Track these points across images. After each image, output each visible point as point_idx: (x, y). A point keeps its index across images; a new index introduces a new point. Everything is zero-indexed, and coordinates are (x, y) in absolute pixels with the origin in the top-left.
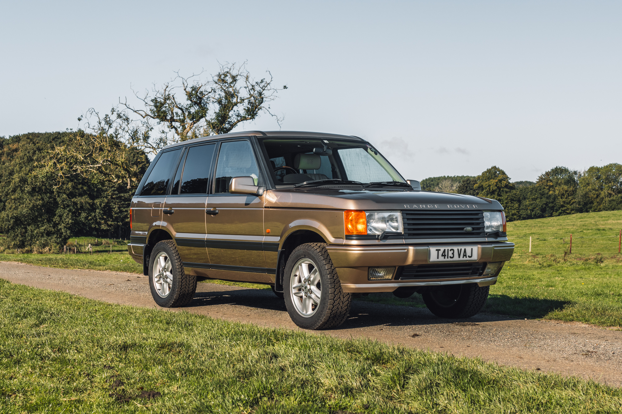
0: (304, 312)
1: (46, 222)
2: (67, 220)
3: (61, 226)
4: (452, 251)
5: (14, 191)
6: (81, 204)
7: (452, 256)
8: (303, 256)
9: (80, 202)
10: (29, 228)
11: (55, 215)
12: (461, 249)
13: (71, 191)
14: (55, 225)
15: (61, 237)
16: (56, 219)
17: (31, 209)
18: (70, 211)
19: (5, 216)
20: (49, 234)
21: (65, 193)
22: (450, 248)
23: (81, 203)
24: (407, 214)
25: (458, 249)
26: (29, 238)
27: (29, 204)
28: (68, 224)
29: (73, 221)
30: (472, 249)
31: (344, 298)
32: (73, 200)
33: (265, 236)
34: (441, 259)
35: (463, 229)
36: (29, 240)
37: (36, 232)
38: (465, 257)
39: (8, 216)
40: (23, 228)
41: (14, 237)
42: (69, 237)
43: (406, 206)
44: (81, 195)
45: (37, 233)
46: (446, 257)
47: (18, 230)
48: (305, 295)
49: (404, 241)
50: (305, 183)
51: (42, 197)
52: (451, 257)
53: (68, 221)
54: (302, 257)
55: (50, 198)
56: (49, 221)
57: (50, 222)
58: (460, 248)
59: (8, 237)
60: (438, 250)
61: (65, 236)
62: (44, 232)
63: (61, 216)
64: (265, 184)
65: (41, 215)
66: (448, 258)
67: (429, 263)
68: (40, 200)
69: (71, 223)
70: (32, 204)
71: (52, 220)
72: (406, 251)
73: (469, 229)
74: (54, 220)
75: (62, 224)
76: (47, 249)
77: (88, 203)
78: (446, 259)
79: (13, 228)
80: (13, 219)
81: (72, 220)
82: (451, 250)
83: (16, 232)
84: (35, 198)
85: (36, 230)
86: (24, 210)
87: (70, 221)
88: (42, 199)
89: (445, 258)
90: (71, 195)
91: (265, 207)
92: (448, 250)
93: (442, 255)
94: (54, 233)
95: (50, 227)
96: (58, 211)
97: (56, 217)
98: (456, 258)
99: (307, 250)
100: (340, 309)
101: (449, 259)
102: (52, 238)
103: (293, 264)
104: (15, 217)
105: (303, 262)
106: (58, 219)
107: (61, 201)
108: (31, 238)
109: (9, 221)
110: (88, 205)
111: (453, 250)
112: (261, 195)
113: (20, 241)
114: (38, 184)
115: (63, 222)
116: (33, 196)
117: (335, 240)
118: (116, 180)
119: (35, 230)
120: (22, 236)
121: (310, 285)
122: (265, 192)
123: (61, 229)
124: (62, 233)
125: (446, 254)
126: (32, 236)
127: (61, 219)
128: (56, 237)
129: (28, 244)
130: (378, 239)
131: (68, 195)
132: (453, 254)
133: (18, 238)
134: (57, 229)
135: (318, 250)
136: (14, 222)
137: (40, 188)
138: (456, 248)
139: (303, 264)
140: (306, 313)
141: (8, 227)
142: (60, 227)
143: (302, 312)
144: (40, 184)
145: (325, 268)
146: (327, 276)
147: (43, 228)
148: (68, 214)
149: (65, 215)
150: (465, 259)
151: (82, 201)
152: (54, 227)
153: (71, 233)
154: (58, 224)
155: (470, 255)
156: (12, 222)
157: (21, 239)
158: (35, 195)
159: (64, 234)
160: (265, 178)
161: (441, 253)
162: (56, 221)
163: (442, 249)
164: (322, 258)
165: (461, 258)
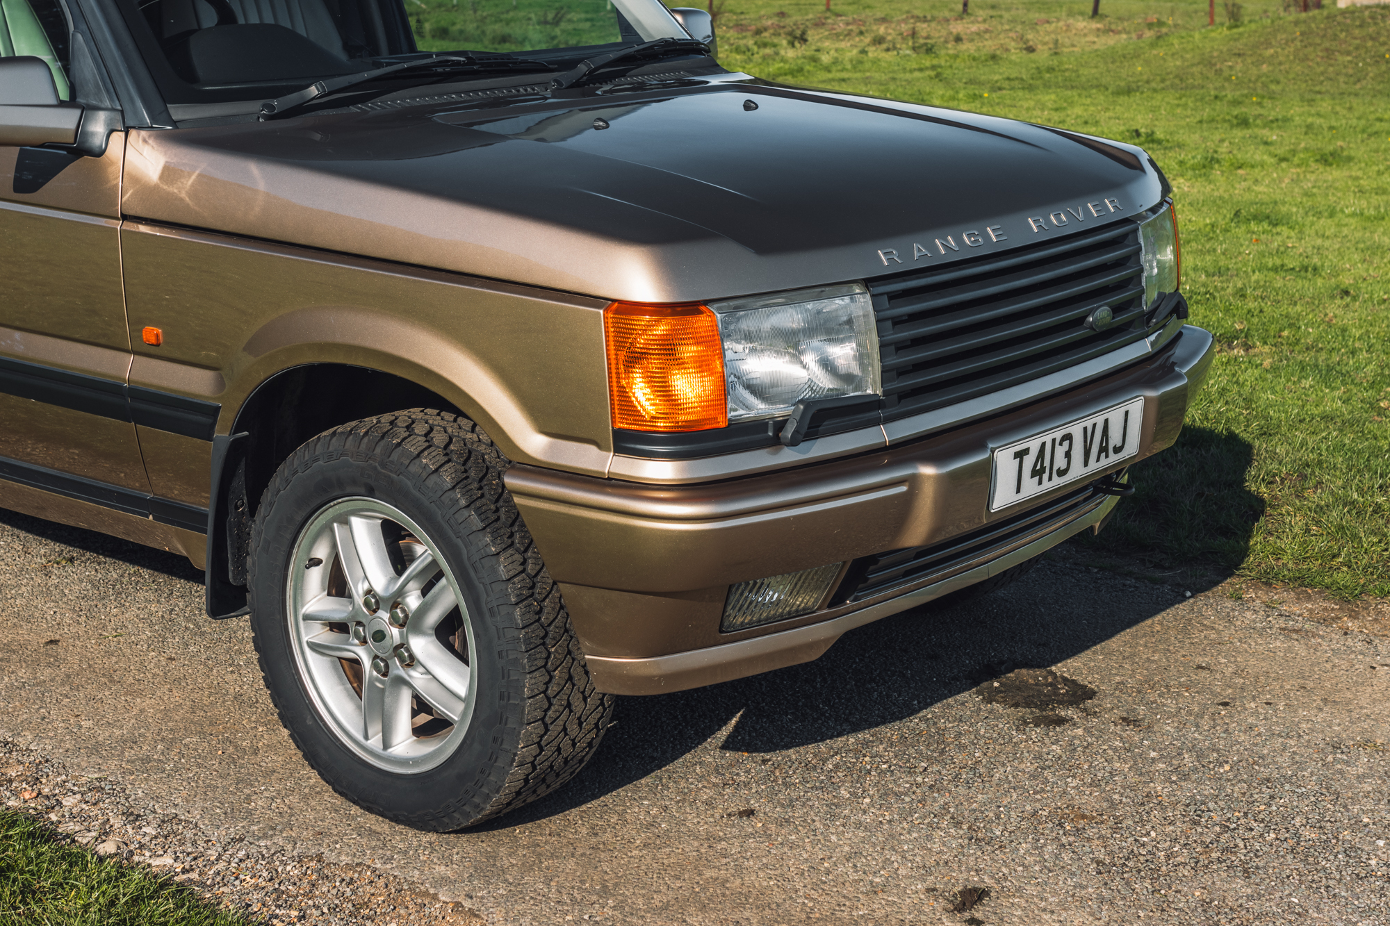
0: (375, 742)
4: (1065, 446)
7: (1064, 465)
8: (363, 490)
12: (1094, 425)
22: (1058, 435)
24: (893, 297)
25: (1085, 430)
30: (1126, 413)
33: (135, 353)
34: (1029, 489)
35: (1079, 321)
38: (1103, 455)
43: (885, 258)
46: (1046, 476)
48: (375, 666)
49: (884, 434)
50: (313, 91)
52: (1061, 473)
54: (349, 490)
58: (1090, 424)
60: (1020, 455)
64: (115, 93)
66: (1050, 478)
67: (988, 519)
72: (906, 488)
73: (1100, 314)
78: (1046, 486)
82: (1062, 440)
89: (1040, 483)
91: (125, 217)
92: (1054, 440)
93: (1033, 473)
98: (1077, 469)
99: (383, 465)
100: (567, 750)
101: (1056, 482)
103: (304, 514)
105: (356, 513)
111: (1069, 437)
112: (101, 153)
117: (551, 446)
121: (402, 626)
122: (118, 137)
125: (1047, 463)
130: (775, 442)
132: (1068, 455)
135: (447, 478)
138: (1076, 429)
139: (356, 522)
140: (386, 745)
143: (360, 737)
145: (494, 570)
146: (510, 616)
150: (1103, 462)
155: (1120, 442)
160: (110, 64)
161: (1029, 461)
163: (1034, 444)
164: (476, 521)
165: (1093, 466)
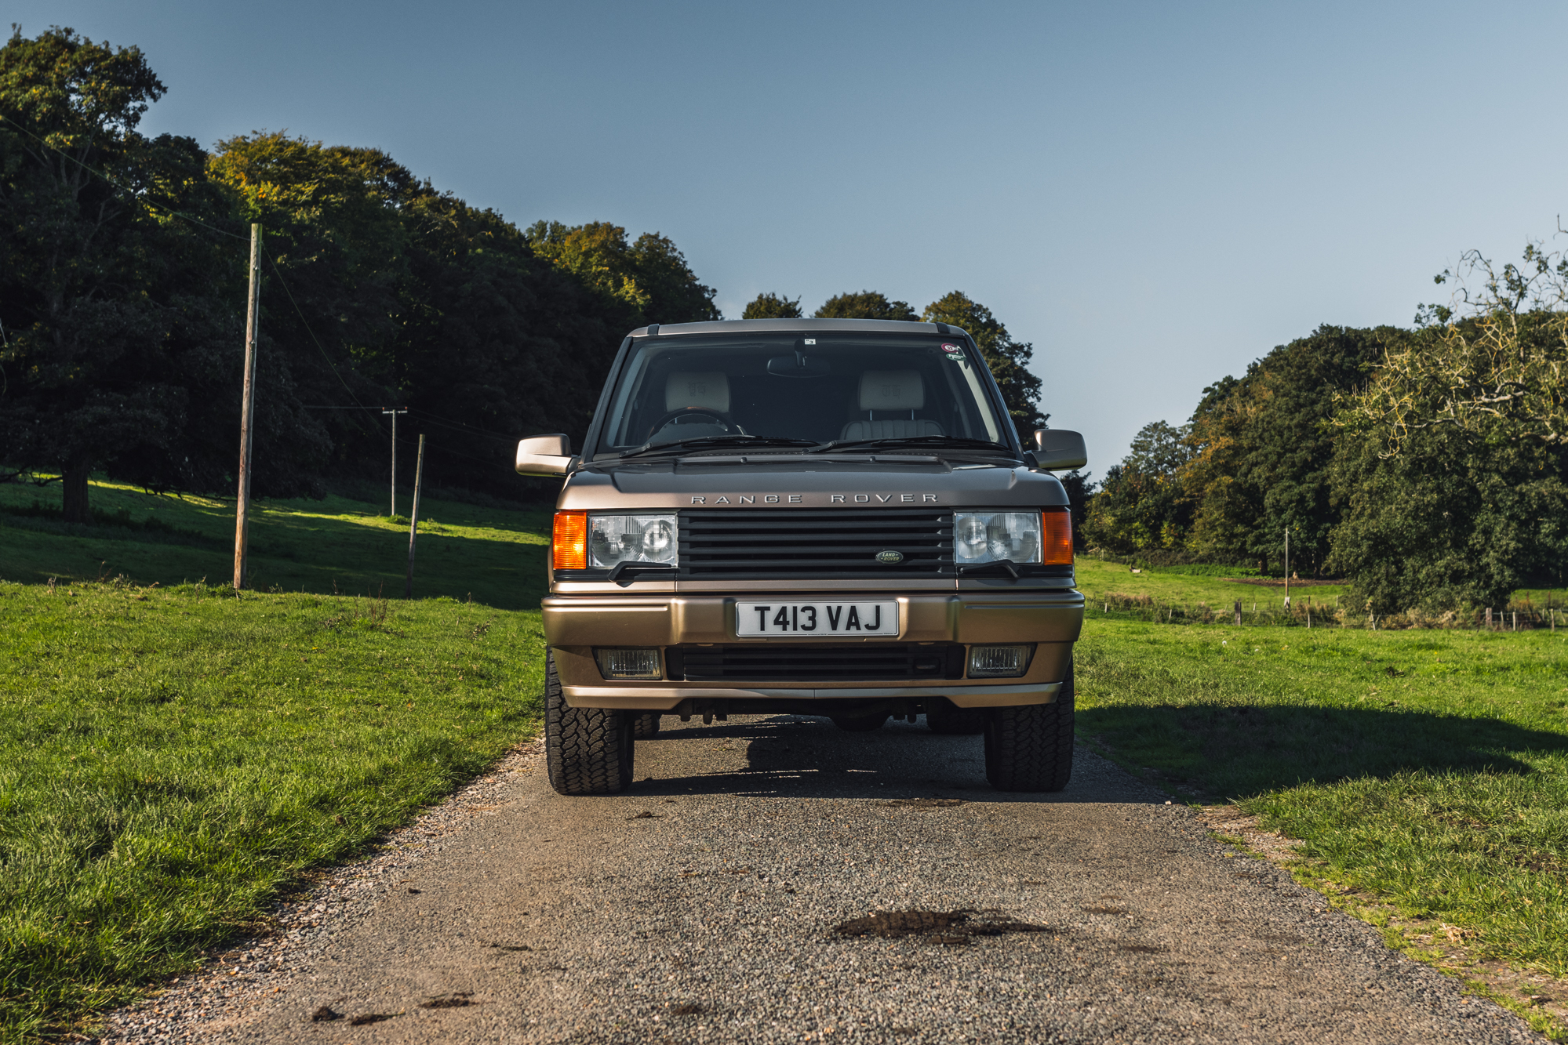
1: (1448, 549)
2: (1504, 542)
3: (1490, 558)
4: (809, 613)
5: (1370, 470)
6: (1539, 499)
7: (809, 624)
9: (1538, 494)
10: (1409, 563)
11: (1473, 529)
12: (839, 608)
13: (1513, 467)
14: (1474, 555)
15: (1487, 585)
16: (1476, 539)
17: (1415, 514)
18: (1512, 517)
19: (1349, 532)
20: (1457, 577)
21: (1497, 471)
22: (800, 605)
23: (1540, 496)
24: (693, 519)
25: (829, 608)
26: (1408, 588)
27: (1407, 502)
28: (1506, 552)
29: (1520, 546)
30: (878, 608)
31: (589, 720)
32: (1517, 488)
34: (773, 630)
36: (1408, 593)
37: (1424, 572)
38: (853, 628)
39: (1355, 530)
40: (1393, 563)
41: (1369, 585)
42: (1513, 587)
43: (695, 500)
44: (1540, 476)
45: (1428, 575)
46: (790, 627)
47: (1380, 567)
49: (674, 586)
51: (1438, 484)
52: (804, 627)
53: (1508, 544)
55: (1460, 484)
56: (1458, 544)
57: (1461, 548)
58: (834, 605)
59: (1356, 586)
60: (762, 610)
61: (1499, 584)
62: (1445, 574)
63: (1487, 532)
65: (1436, 530)
66: (795, 628)
67: (734, 641)
68: (1432, 491)
69: (1516, 549)
70: (1412, 503)
71: (1467, 545)
72: (665, 609)
73: (888, 555)
74: (1471, 542)
75: (1492, 553)
76: (1449, 614)
77: (1559, 495)
78: (790, 632)
79: (1368, 563)
80: (1369, 539)
81: (1518, 541)
82: (804, 610)
83: (1375, 574)
84: (1419, 487)
85: (1426, 568)
86: (1393, 516)
87: (1513, 545)
88: (1439, 489)
89: (785, 629)
90: (1516, 476)
92: (795, 609)
93: (776, 622)
94: (1470, 576)
95: (1460, 560)
96: (1481, 520)
97: (1474, 535)
98: (823, 629)
101: (800, 632)
102: (1463, 589)
104: (1375, 534)
106: (1481, 539)
107: (1486, 493)
108: (1414, 588)
109: (1359, 546)
110: (1558, 502)
111: (813, 609)
113: (1385, 596)
114: (1428, 449)
115: (1492, 547)
116: (1415, 483)
118: (1553, 436)
119: (1423, 567)
120: (1390, 583)
123: (1488, 564)
124: (1491, 576)
125: (790, 617)
126: (1416, 585)
127: (1488, 540)
128: (1474, 588)
129: (1404, 604)
131: (1504, 476)
132: (813, 618)
133: (1380, 588)
134: (1478, 564)
136: (1370, 547)
137: (1433, 462)
138: (821, 606)
141: (1356, 560)
142: (1485, 560)
144: (1433, 450)
147: (1441, 563)
148: (1508, 525)
149: (1498, 529)
150: (853, 631)
151: (1543, 490)
152: (1470, 560)
153: (1514, 577)
154: (1482, 551)
155: (873, 623)
156: (1364, 548)
157: (1386, 591)
158: (1422, 480)
159: (1497, 578)
161: (770, 616)
162: (1474, 545)
163: (775, 607)
165: (841, 630)
